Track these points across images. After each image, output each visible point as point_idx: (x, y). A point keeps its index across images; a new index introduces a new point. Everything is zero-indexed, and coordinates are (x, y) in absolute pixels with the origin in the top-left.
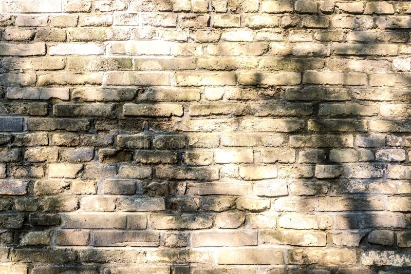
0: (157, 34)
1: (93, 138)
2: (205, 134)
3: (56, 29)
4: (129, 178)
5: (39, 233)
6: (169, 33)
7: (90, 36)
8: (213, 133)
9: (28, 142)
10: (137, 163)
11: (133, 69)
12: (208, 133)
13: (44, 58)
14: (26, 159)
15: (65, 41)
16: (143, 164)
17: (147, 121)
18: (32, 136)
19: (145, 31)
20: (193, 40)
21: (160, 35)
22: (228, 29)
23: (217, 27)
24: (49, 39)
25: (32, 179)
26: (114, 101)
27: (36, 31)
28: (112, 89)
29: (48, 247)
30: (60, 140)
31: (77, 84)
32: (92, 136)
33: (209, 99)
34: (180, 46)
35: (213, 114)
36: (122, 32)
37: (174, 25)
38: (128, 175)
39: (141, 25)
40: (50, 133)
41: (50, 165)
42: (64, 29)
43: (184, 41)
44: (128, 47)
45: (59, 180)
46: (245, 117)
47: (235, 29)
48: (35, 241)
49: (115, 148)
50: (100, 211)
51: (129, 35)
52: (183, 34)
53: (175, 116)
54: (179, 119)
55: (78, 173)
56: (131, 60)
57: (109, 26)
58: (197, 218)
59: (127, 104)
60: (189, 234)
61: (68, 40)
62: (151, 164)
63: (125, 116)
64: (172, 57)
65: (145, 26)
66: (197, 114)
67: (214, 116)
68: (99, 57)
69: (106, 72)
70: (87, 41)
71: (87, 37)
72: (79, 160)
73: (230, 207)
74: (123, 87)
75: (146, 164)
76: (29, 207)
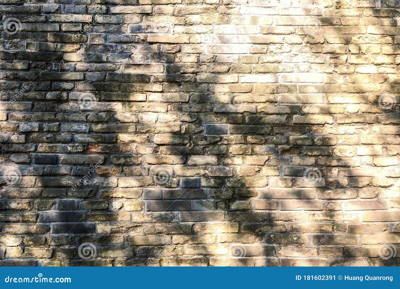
0: (312, 69)
1: (275, 138)
2: (349, 136)
3: (244, 65)
4: (300, 165)
5: (244, 201)
6: (321, 67)
7: (268, 69)
8: (354, 135)
9: (232, 141)
10: (304, 155)
11: (298, 92)
12: (351, 135)
13: (237, 84)
14: (231, 153)
15: (250, 73)
16: (309, 156)
17: (309, 127)
18: (234, 137)
19: (304, 67)
20: (336, 72)
21: (314, 69)
22: (360, 65)
23: (352, 64)
24: (240, 71)
25: (235, 166)
26: (286, 114)
27: (231, 66)
28: (285, 105)
29: (249, 211)
30: (253, 140)
31: (260, 102)
32: (273, 137)
33: (350, 112)
34: (329, 77)
35: (353, 122)
36: (289, 67)
37: (323, 62)
38: (299, 163)
39: (301, 62)
40: (245, 135)
41: (247, 156)
42: (249, 65)
43: (330, 73)
44: (293, 77)
45: (254, 166)
46: (374, 125)
47: (364, 65)
48: (242, 207)
49: (289, 145)
50: (282, 187)
51: (293, 69)
52: (330, 68)
53: (328, 124)
54: (331, 126)
55: (266, 162)
56: (296, 86)
57: (279, 63)
58: (346, 191)
59: (295, 116)
60: (342, 202)
61: (252, 72)
62: (314, 156)
63: (294, 124)
64: (323, 84)
65: (304, 63)
66: (343, 123)
67: (354, 124)
68: (274, 84)
69: (280, 94)
70: (265, 73)
71: (266, 71)
72: (266, 153)
73: (368, 185)
74: (291, 104)
75: (312, 156)
76: (236, 184)
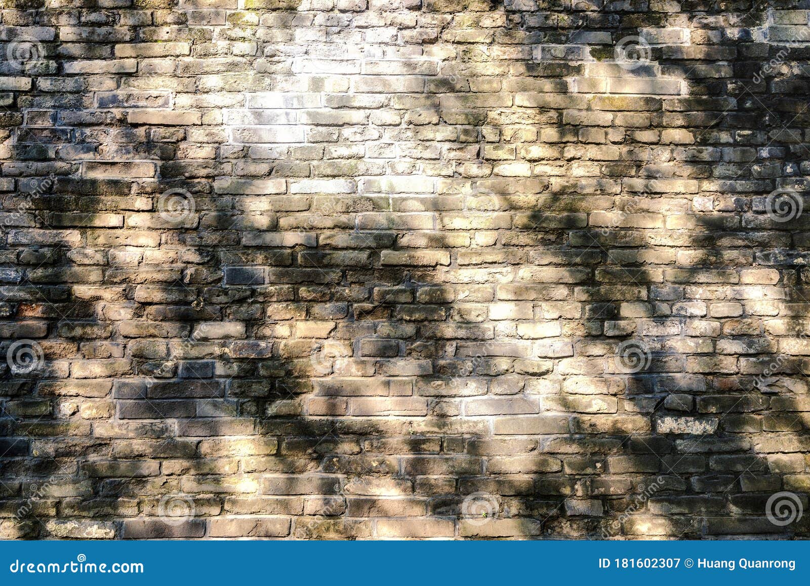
0: (417, 168)
1: (347, 291)
2: (477, 286)
3: (298, 162)
4: (390, 338)
5: (289, 401)
6: (432, 166)
7: (339, 171)
8: (487, 285)
9: (271, 297)
10: (398, 321)
11: (391, 210)
12: (481, 285)
13: (284, 196)
14: (269, 317)
15: (309, 177)
16: (406, 321)
17: (409, 271)
18: (276, 289)
19: (403, 166)
20: (460, 174)
21: (421, 169)
22: (501, 162)
23: (487, 160)
24: (290, 174)
25: (277, 340)
26: (369, 248)
27: (274, 164)
28: (367, 233)
29: (299, 418)
30: (308, 294)
31: (324, 228)
32: (345, 290)
33: (481, 244)
34: (445, 183)
35: (486, 263)
36: (376, 166)
37: (437, 157)
38: (389, 335)
39: (398, 157)
40: (296, 286)
41: (298, 323)
42: (306, 162)
43: (449, 176)
44: (383, 183)
45: (309, 340)
46: (523, 266)
47: (509, 162)
48: (285, 411)
49: (372, 303)
50: (357, 376)
51: (384, 170)
52: (448, 168)
53: (441, 265)
54: (447, 269)
55: (330, 332)
56: (388, 199)
57: (360, 158)
58: (469, 382)
59: (384, 252)
60: (461, 402)
61: (312, 175)
62: (414, 321)
63: (383, 265)
64: (436, 195)
65: (403, 159)
66: (466, 263)
67: (487, 265)
68: (349, 196)
69: (359, 214)
70: (334, 176)
71: (335, 172)
72: (331, 317)
73: (507, 370)
74: (380, 231)
75: (410, 321)
76: (276, 372)
